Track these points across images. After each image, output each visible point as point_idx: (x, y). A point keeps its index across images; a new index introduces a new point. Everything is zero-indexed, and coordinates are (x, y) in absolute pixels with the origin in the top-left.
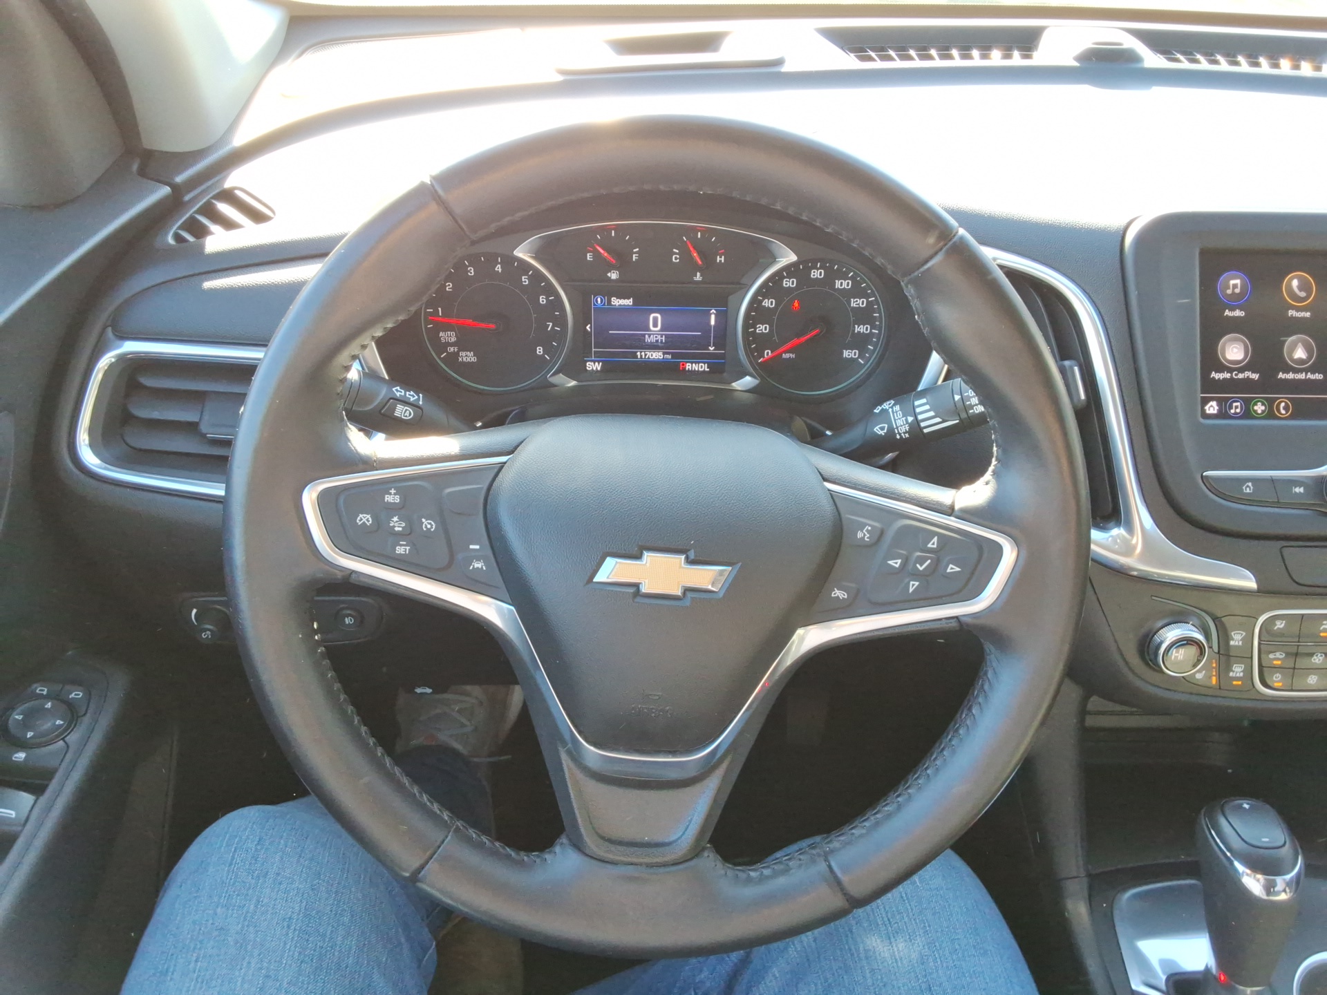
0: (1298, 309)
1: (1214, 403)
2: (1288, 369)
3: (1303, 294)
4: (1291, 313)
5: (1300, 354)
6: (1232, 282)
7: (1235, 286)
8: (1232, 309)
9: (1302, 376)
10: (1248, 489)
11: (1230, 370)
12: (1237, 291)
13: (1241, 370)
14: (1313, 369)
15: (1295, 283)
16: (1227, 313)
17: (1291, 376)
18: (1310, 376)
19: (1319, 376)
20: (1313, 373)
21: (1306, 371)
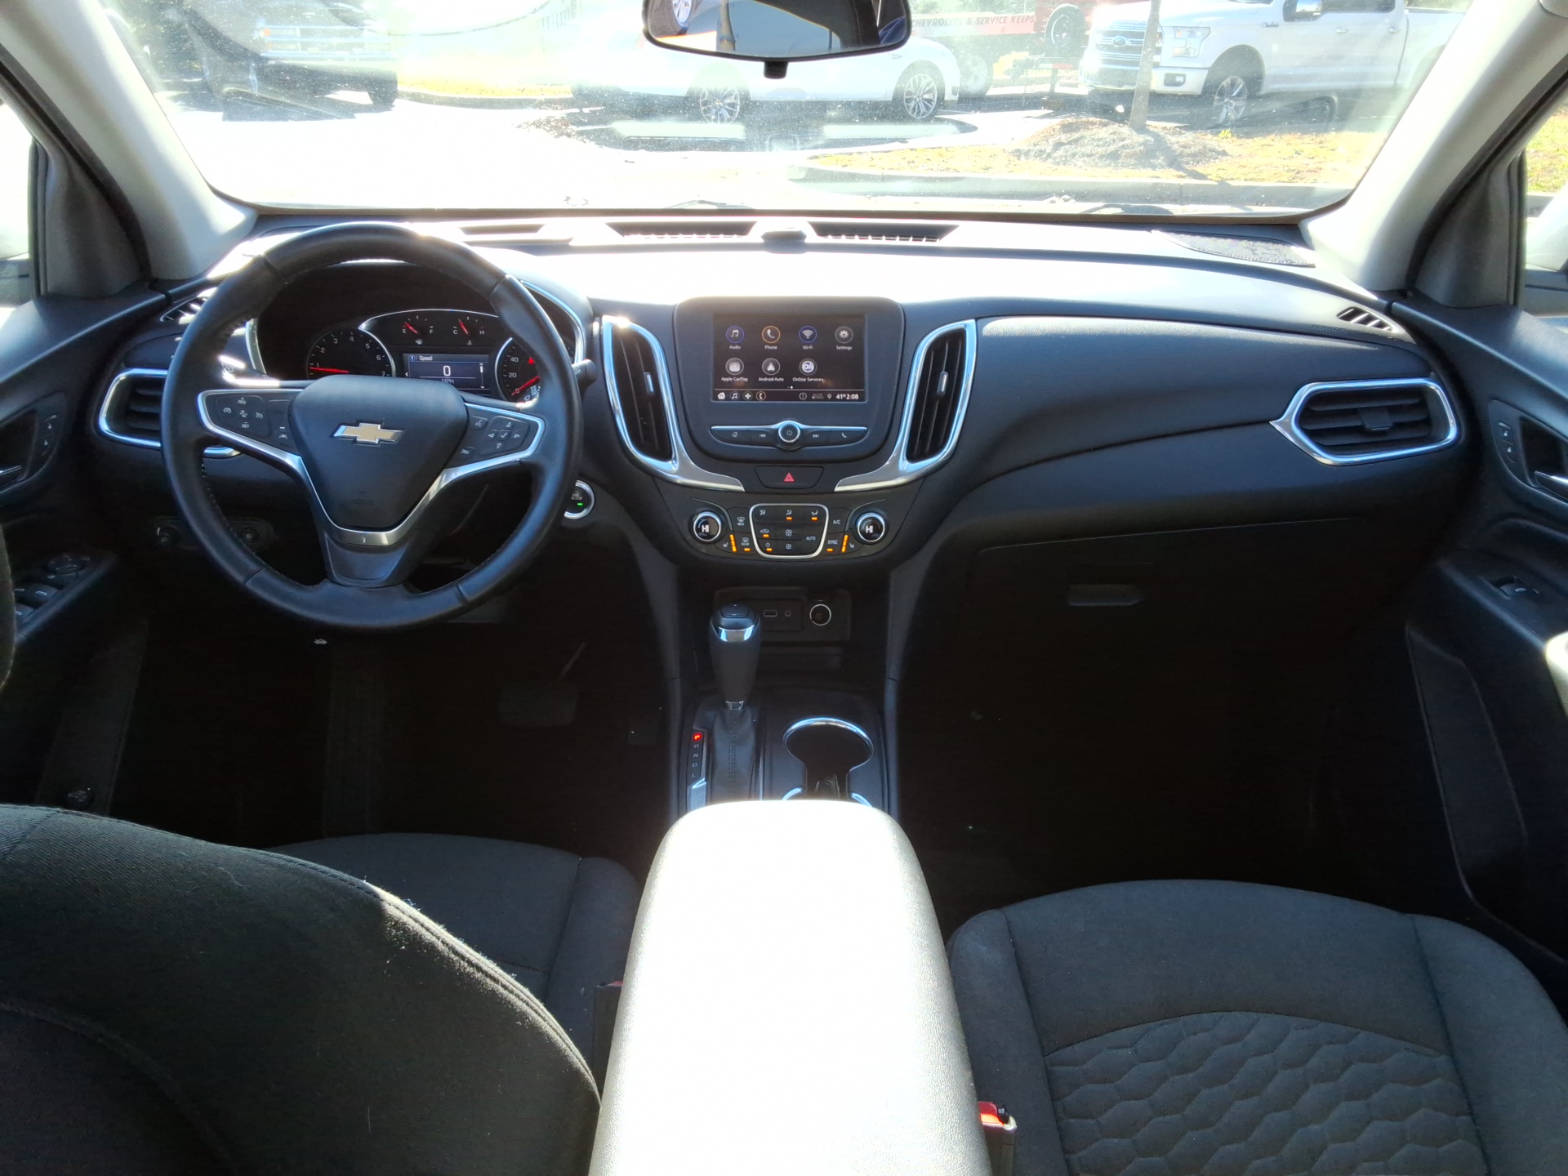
0: (771, 345)
1: (723, 394)
2: (764, 376)
3: (773, 337)
4: (766, 347)
5: (771, 368)
6: (734, 331)
7: (736, 333)
8: (734, 345)
9: (772, 379)
10: (735, 435)
11: (732, 377)
12: (737, 336)
13: (738, 376)
14: (778, 376)
15: (769, 332)
16: (731, 347)
17: (766, 379)
18: (776, 379)
19: (782, 380)
20: (778, 378)
21: (774, 377)
